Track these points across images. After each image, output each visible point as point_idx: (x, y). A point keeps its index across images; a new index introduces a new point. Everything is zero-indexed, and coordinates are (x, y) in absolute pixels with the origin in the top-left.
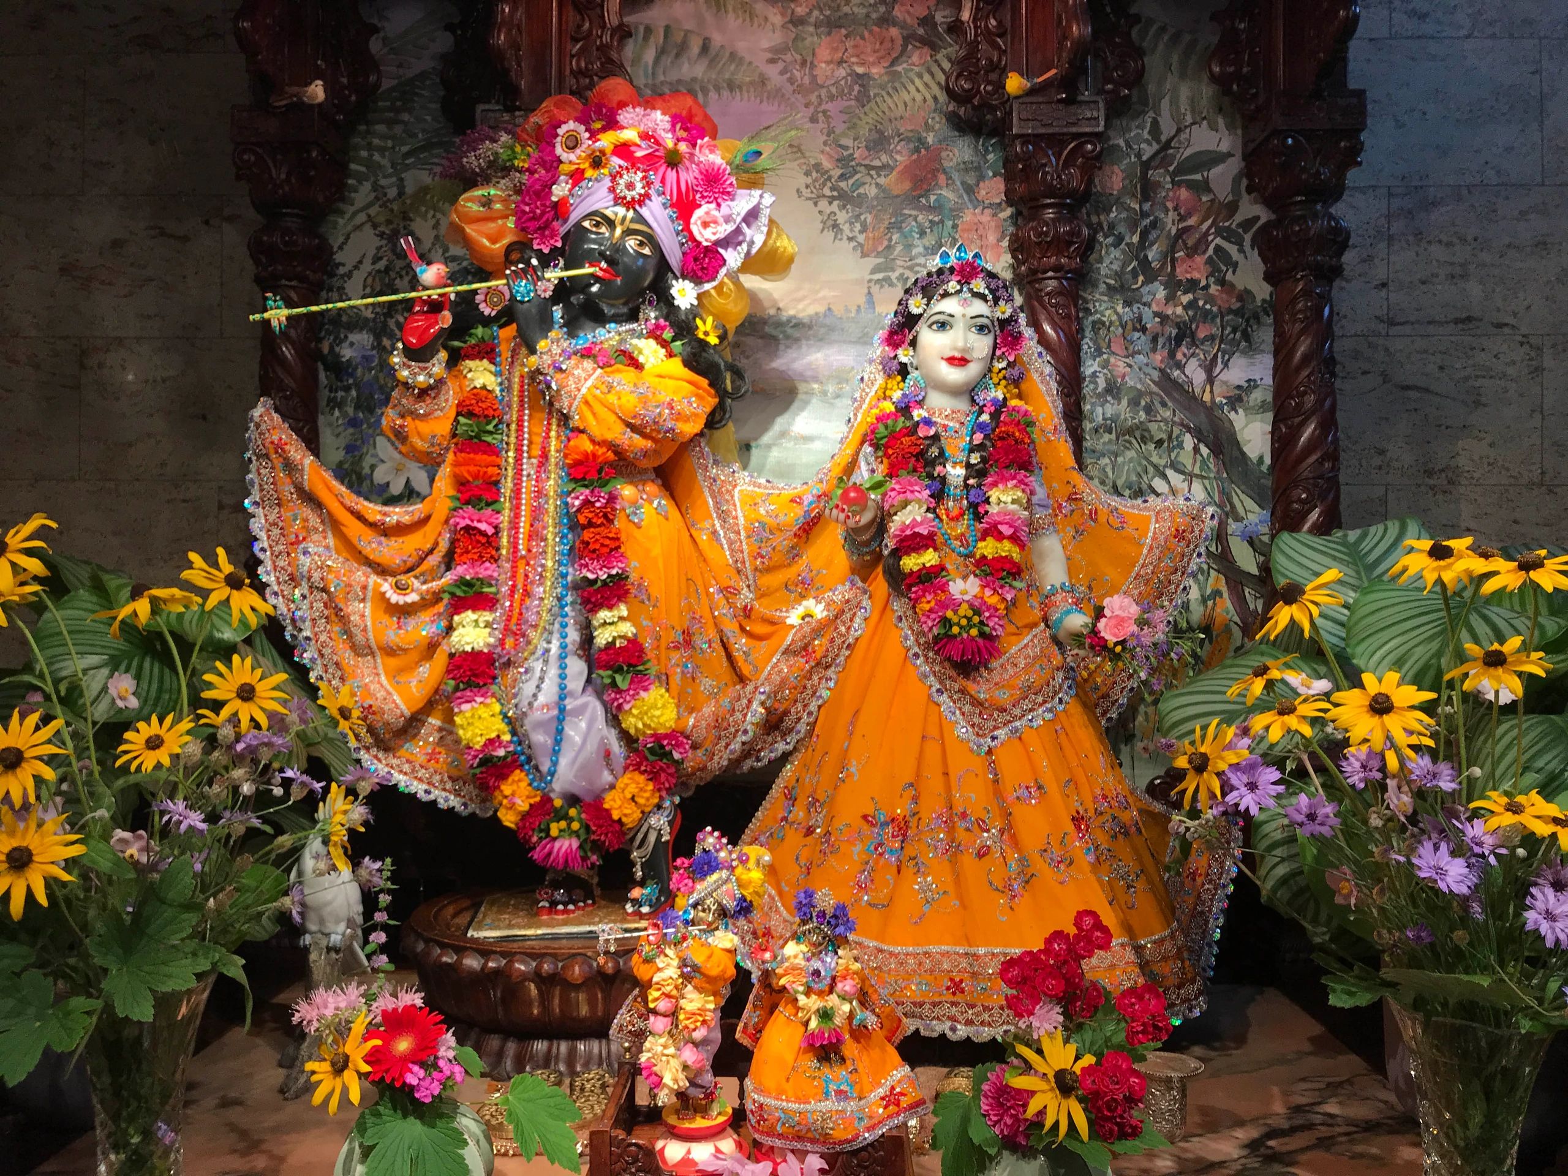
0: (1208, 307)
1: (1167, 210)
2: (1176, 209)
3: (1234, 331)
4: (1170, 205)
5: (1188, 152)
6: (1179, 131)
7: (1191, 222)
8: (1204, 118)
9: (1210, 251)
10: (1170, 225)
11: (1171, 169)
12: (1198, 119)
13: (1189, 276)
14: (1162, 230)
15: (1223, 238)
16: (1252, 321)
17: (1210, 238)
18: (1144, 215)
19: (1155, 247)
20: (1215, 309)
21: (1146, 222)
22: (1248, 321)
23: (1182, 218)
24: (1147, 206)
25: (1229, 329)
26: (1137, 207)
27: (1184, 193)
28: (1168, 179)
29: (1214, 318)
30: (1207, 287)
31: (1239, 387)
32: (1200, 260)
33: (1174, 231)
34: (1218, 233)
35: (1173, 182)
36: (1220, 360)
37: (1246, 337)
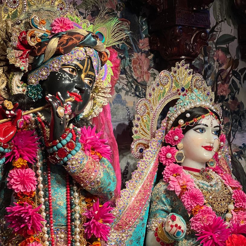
0: (227, 109)
1: (214, 61)
2: (218, 61)
3: (236, 122)
4: (215, 59)
5: (221, 34)
6: (217, 24)
7: (223, 67)
8: (225, 19)
9: (230, 83)
10: (216, 68)
11: (215, 41)
12: (224, 20)
13: (222, 94)
14: (213, 70)
15: (235, 76)
16: (242, 117)
17: (230, 76)
18: (206, 63)
19: (210, 78)
20: (229, 111)
21: (206, 66)
22: (240, 117)
23: (220, 65)
24: (206, 58)
25: (234, 120)
26: (203, 59)
27: (220, 53)
28: (214, 46)
29: (229, 115)
30: (227, 100)
31: (240, 147)
32: (226, 86)
33: (217, 71)
34: (233, 74)
35: (216, 48)
36: (232, 135)
37: (240, 124)
